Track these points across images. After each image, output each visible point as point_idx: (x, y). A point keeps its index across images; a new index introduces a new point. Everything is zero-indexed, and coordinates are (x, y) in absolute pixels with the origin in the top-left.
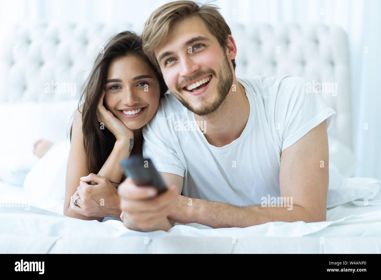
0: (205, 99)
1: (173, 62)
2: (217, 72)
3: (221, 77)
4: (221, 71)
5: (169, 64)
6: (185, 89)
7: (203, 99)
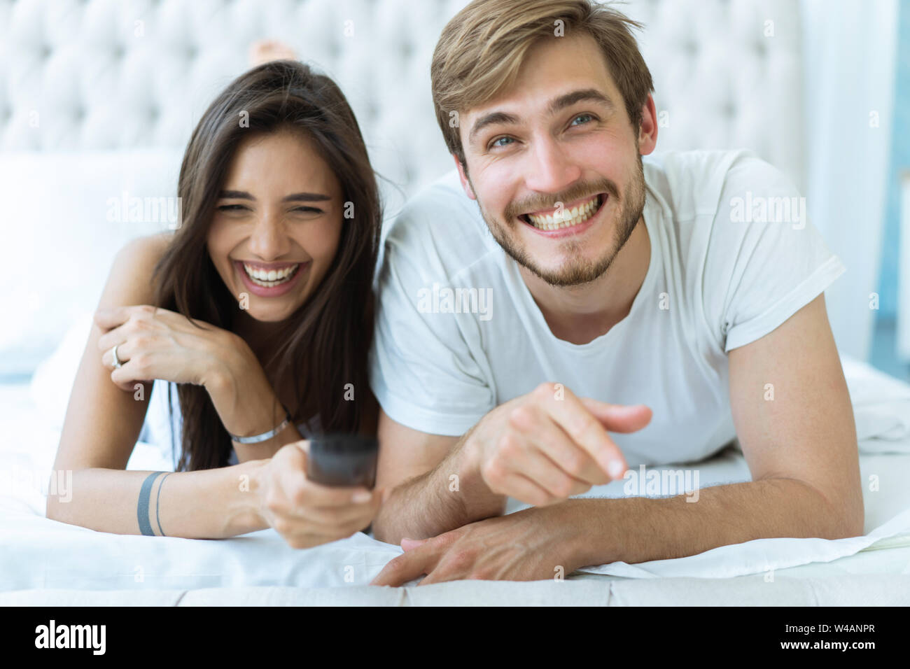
0: (579, 250)
1: (511, 146)
2: (622, 190)
3: (628, 202)
4: (630, 187)
5: (499, 149)
6: (526, 219)
7: (573, 248)
